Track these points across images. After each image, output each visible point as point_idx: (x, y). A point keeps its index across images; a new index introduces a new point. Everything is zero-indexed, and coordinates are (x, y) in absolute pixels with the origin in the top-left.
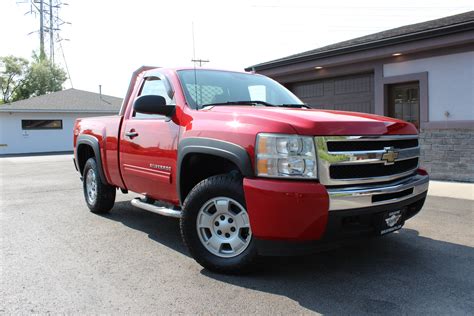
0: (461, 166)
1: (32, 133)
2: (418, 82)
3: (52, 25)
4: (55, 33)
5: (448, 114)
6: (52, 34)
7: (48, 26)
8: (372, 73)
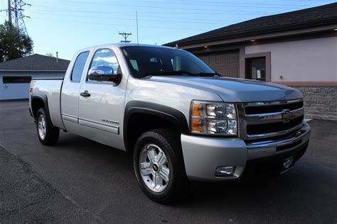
1: (11, 85)
2: (264, 57)
3: (16, 6)
4: (19, 12)
6: (16, 13)
7: (14, 7)
8: (238, 51)
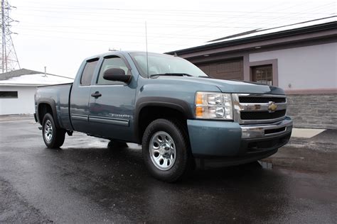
0: (299, 118)
2: (271, 65)
3: (3, 22)
4: (6, 28)
5: (290, 86)
6: (3, 29)
8: (241, 59)
